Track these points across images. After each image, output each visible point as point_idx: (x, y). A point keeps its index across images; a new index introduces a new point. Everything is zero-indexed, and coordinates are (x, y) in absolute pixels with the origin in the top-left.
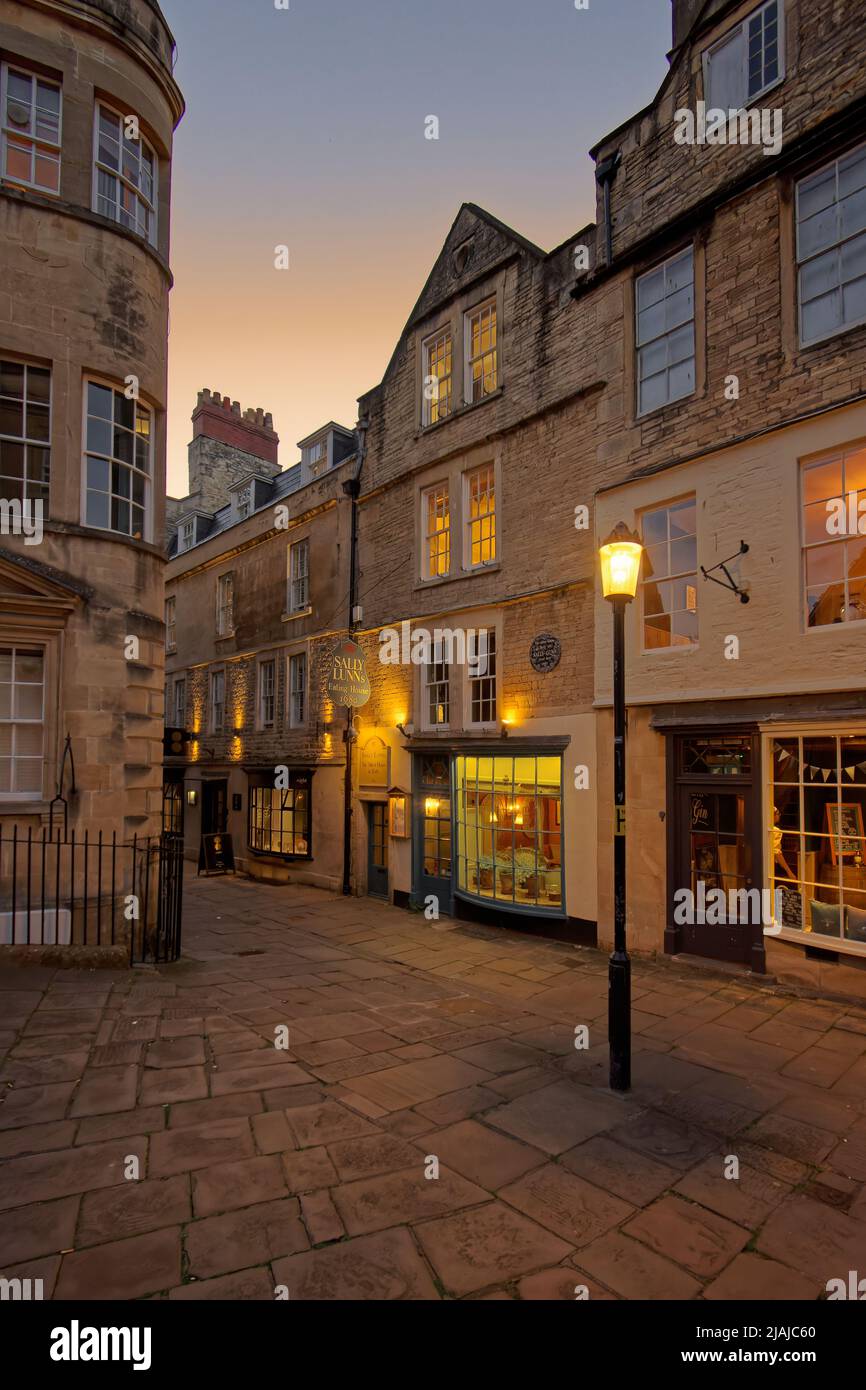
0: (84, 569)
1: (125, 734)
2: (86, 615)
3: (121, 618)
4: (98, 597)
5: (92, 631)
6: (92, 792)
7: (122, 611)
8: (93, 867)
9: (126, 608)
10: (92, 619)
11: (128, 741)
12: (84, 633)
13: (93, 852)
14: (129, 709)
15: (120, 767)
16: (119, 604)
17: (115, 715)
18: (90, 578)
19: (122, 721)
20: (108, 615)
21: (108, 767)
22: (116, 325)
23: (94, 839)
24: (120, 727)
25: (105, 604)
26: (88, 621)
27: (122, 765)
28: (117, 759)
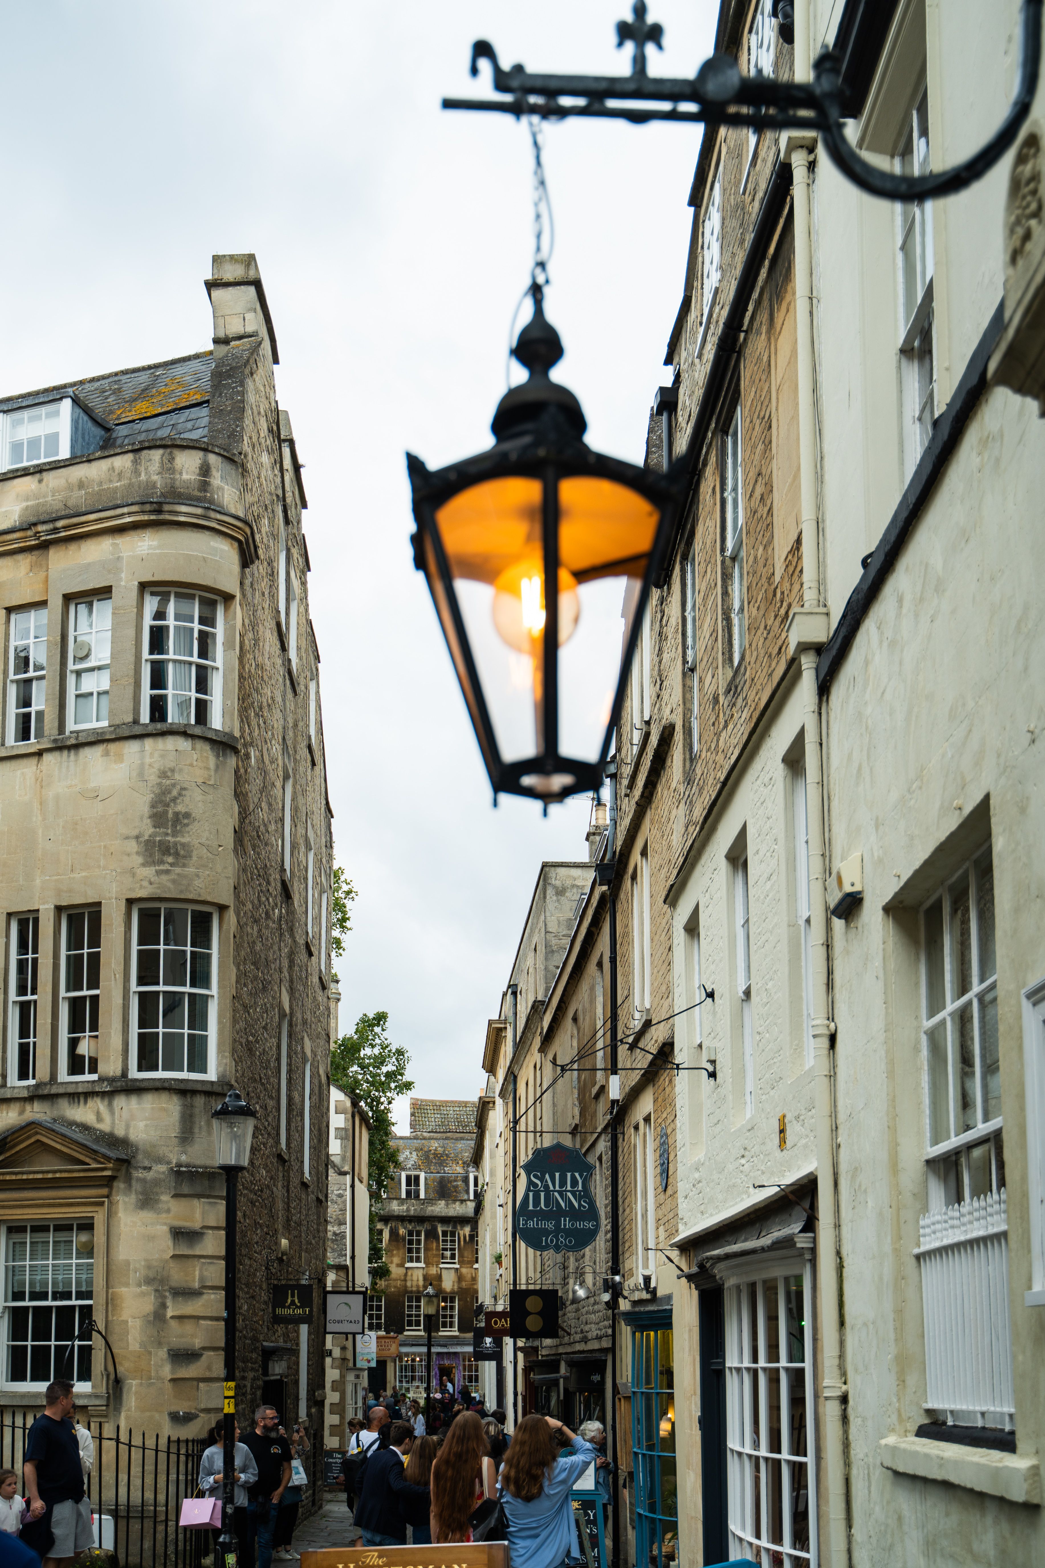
0: (128, 1127)
1: (170, 1313)
2: (128, 1179)
3: (162, 1176)
4: (140, 1157)
5: (133, 1196)
6: (134, 1382)
7: (163, 1168)
8: (136, 1470)
9: (169, 1163)
10: (134, 1183)
11: (173, 1324)
12: (127, 1199)
13: (136, 1455)
14: (174, 1284)
15: (163, 1353)
16: (159, 1160)
17: (156, 1291)
18: (133, 1137)
19: (165, 1297)
20: (150, 1175)
21: (150, 1353)
22: (158, 839)
23: (137, 1441)
24: (164, 1306)
25: (147, 1163)
26: (130, 1186)
27: (165, 1350)
28: (160, 1344)
